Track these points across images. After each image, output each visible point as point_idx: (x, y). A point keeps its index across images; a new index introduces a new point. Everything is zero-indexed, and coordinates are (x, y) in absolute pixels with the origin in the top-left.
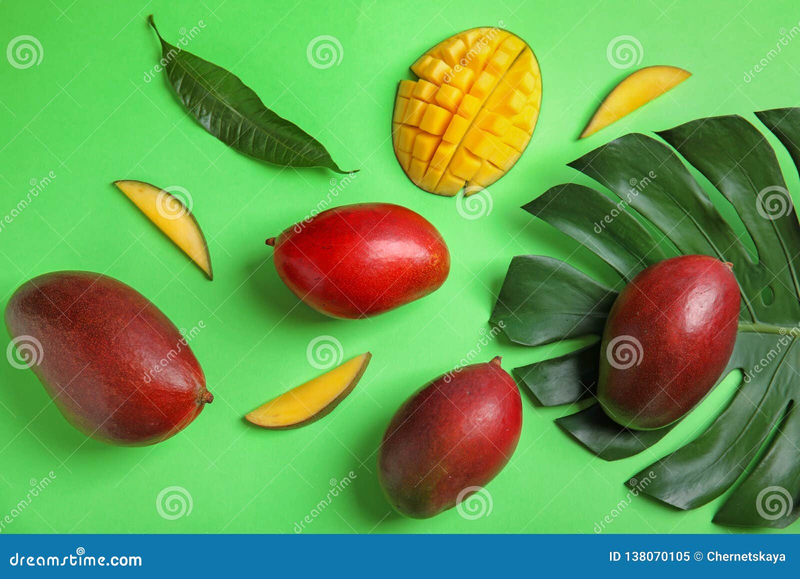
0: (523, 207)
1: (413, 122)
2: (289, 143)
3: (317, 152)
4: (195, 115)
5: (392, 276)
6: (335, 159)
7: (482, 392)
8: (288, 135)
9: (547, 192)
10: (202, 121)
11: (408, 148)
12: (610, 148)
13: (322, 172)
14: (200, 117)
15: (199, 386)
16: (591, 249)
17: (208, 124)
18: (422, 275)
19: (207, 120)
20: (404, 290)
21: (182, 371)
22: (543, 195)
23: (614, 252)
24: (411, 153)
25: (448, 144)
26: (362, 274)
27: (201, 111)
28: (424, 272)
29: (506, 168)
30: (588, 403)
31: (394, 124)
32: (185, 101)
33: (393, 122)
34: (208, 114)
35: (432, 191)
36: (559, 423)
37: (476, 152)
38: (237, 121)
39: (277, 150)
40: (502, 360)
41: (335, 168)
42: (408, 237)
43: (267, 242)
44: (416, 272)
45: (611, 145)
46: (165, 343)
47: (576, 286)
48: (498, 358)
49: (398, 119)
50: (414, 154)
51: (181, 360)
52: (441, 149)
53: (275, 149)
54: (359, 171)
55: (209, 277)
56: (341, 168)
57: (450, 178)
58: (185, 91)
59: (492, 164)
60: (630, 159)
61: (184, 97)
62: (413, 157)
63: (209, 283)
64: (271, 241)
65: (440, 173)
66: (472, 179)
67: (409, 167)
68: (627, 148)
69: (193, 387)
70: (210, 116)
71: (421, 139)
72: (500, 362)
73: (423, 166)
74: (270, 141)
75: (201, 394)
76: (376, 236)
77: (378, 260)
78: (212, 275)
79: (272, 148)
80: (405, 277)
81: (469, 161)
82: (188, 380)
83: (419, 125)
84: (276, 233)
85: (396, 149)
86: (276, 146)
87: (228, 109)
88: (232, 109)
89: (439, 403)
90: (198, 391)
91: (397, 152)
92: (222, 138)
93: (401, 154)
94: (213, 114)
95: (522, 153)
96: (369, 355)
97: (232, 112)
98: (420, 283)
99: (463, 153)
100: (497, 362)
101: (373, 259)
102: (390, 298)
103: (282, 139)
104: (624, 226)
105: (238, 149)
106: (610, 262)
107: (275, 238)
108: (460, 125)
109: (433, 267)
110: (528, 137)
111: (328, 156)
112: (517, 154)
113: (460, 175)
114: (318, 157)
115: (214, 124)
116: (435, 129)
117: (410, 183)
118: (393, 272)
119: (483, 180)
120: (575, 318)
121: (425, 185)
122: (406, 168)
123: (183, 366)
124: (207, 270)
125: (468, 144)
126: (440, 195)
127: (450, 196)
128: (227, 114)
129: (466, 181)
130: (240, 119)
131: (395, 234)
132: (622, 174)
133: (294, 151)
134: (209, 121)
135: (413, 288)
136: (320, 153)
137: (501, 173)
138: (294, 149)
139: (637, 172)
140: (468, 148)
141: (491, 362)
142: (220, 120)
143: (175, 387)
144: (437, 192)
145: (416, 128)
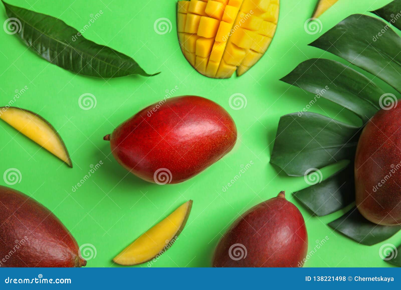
0: (281, 80)
1: (192, 30)
2: (108, 60)
3: (129, 64)
4: (38, 52)
5: (198, 151)
6: (142, 66)
7: (277, 225)
8: (106, 55)
9: (297, 67)
10: (44, 55)
11: (192, 50)
12: (339, 28)
13: (135, 77)
14: (42, 52)
15: (74, 255)
16: (334, 101)
17: (49, 57)
18: (219, 145)
19: (46, 54)
20: (207, 158)
21: (60, 248)
22: (295, 69)
23: (350, 100)
24: (195, 53)
25: (219, 43)
26: (176, 155)
27: (42, 49)
28: (219, 143)
29: (263, 51)
30: (349, 208)
31: (179, 34)
32: (29, 43)
33: (178, 32)
34: (46, 50)
35: (214, 76)
36: (331, 225)
37: (240, 46)
38: (68, 51)
39: (100, 67)
40: (286, 193)
41: (143, 73)
42: (204, 121)
43: (105, 138)
44: (214, 144)
45: (338, 26)
46: (43, 231)
47: (328, 129)
48: (282, 193)
49: (181, 30)
50: (197, 53)
51: (58, 240)
52: (215, 47)
53: (99, 66)
54: (159, 73)
55: (70, 166)
56: (148, 72)
57: (225, 66)
58: (27, 36)
59: (253, 51)
60: (354, 34)
61: (27, 40)
62: (196, 56)
63: (70, 169)
64: (107, 137)
65: (218, 64)
66: (241, 64)
67: (195, 63)
68: (351, 26)
69: (71, 258)
70: (48, 51)
71: (200, 42)
72: (285, 196)
73: (205, 60)
74: (94, 61)
75: (77, 261)
76: (181, 125)
77: (185, 142)
78: (71, 164)
79: (96, 66)
80: (207, 150)
81: (237, 52)
82: (65, 254)
83: (197, 32)
84: (110, 131)
85: (183, 51)
86: (99, 63)
87: (60, 44)
88: (63, 43)
89: (248, 239)
90: (75, 260)
91: (185, 53)
92: (60, 65)
93: (187, 54)
94: (50, 49)
95: (272, 38)
96: (191, 202)
97: (64, 45)
98: (219, 150)
99: (231, 46)
100: (282, 196)
101: (182, 142)
102: (198, 165)
103: (102, 59)
104: (356, 82)
105: (72, 71)
106: (350, 108)
107: (109, 135)
108: (226, 28)
109: (225, 138)
110: (275, 26)
111: (136, 65)
112: (269, 40)
113: (232, 63)
114: (130, 67)
115: (52, 56)
116: (209, 33)
117: (198, 74)
118: (198, 148)
119: (249, 63)
120: (330, 150)
121: (208, 73)
122: (193, 64)
123: (60, 245)
124: (66, 160)
125: (233, 40)
126: (220, 78)
127: (228, 78)
128: (60, 47)
129: (237, 66)
130: (70, 49)
131: (195, 121)
132: (349, 45)
133: (112, 66)
134: (49, 54)
135: (213, 155)
136: (131, 64)
137: (260, 55)
138: (112, 64)
139: (360, 42)
140: (234, 43)
141: (278, 196)
142: (56, 52)
143: (57, 262)
144: (218, 77)
145: (195, 34)
